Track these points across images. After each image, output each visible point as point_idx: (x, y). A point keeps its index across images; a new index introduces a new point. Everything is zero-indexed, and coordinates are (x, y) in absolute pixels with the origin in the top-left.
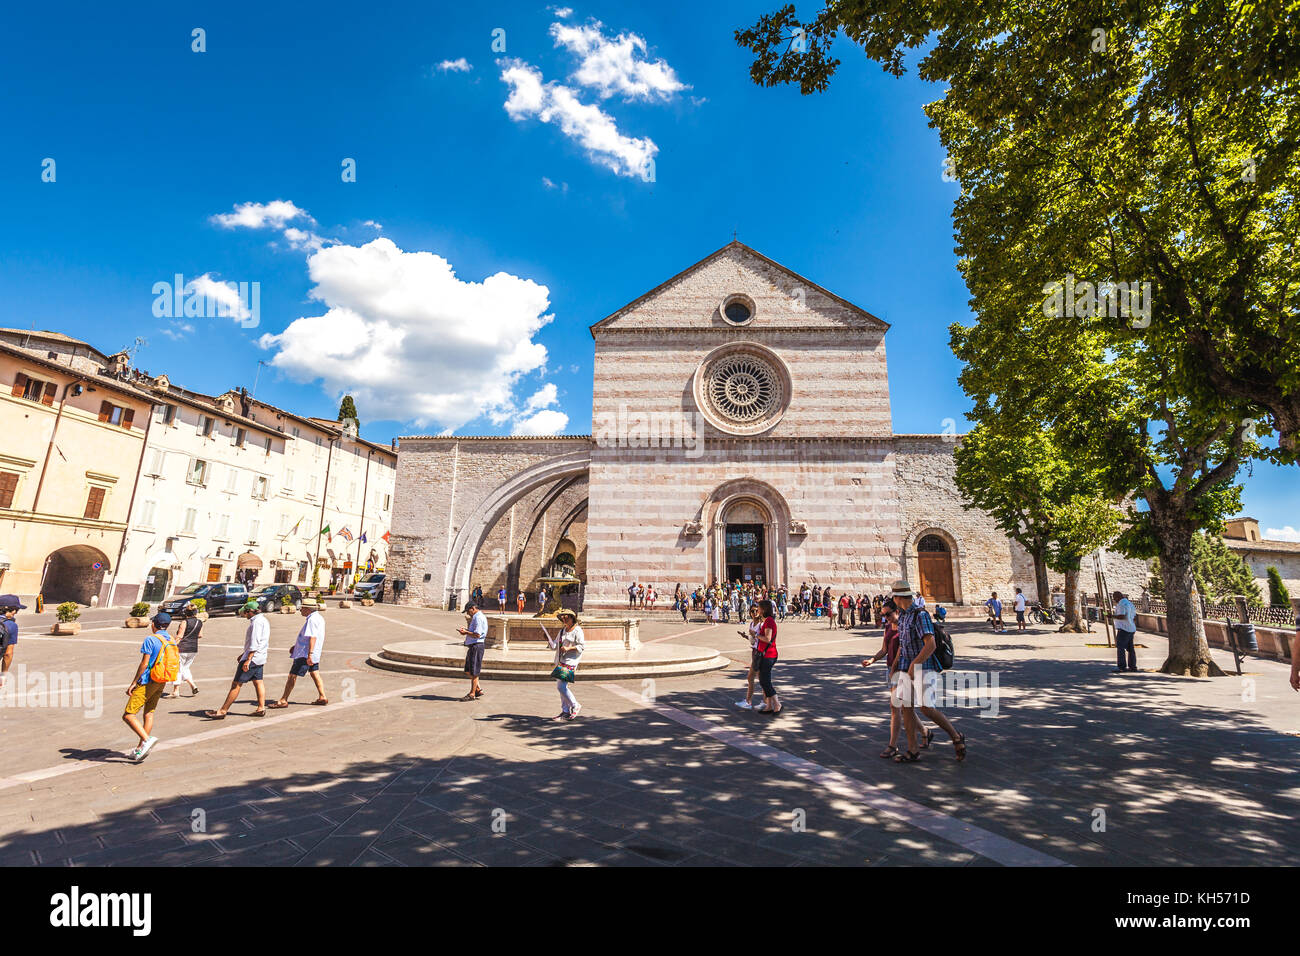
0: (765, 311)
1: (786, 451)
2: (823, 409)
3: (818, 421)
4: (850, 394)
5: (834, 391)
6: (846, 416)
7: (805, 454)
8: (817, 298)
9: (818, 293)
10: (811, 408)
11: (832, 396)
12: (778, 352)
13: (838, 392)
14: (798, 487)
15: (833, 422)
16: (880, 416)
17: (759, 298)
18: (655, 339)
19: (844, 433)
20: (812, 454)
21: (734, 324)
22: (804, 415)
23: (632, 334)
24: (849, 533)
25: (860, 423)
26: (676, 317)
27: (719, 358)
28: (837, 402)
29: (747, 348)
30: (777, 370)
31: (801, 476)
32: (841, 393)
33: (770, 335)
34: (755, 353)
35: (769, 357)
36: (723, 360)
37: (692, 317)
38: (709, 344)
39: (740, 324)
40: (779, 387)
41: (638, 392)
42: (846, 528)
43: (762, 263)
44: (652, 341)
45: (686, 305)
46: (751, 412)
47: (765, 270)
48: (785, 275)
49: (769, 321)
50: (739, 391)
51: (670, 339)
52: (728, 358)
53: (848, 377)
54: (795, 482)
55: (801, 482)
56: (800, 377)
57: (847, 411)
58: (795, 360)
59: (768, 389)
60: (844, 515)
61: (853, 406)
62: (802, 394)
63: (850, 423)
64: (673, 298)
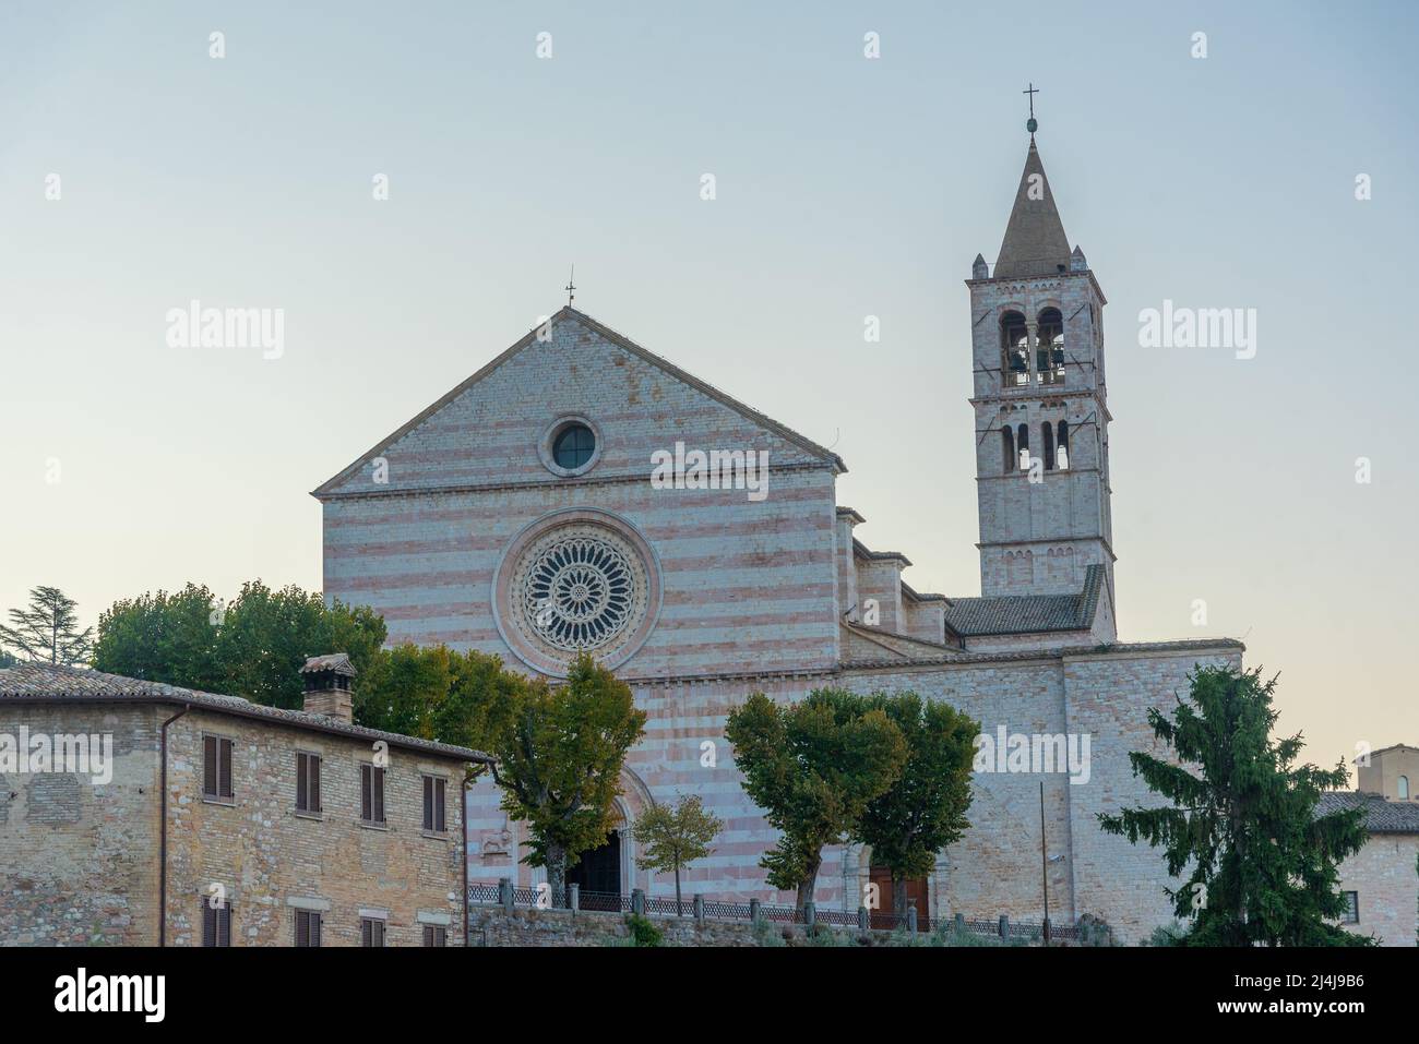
0: (619, 444)
1: (651, 701)
2: (716, 622)
3: (708, 644)
4: (765, 593)
5: (734, 589)
6: (756, 634)
7: (682, 707)
8: (711, 412)
9: (713, 403)
10: (695, 623)
11: (733, 599)
12: (639, 520)
13: (742, 590)
14: (669, 765)
15: (732, 646)
16: (816, 630)
17: (608, 419)
18: (426, 508)
19: (749, 664)
20: (694, 705)
21: (563, 471)
22: (680, 637)
23: (386, 501)
24: (752, 840)
25: (778, 643)
26: (463, 465)
27: (539, 536)
28: (737, 609)
29: (586, 516)
30: (639, 554)
31: (675, 745)
32: (747, 593)
33: (627, 489)
34: (600, 525)
35: (626, 531)
36: (547, 540)
37: (489, 463)
38: (521, 513)
39: (575, 471)
40: (642, 586)
41: (399, 609)
42: (747, 832)
43: (614, 348)
44: (422, 513)
45: (480, 440)
46: (594, 635)
47: (620, 363)
48: (655, 371)
49: (624, 464)
50: (573, 597)
51: (453, 508)
52: (554, 536)
53: (760, 560)
54: (664, 757)
55: (675, 755)
56: (677, 566)
57: (757, 624)
58: (670, 533)
59: (624, 590)
60: (745, 810)
61: (767, 616)
62: (680, 597)
63: (760, 646)
64: (456, 428)
